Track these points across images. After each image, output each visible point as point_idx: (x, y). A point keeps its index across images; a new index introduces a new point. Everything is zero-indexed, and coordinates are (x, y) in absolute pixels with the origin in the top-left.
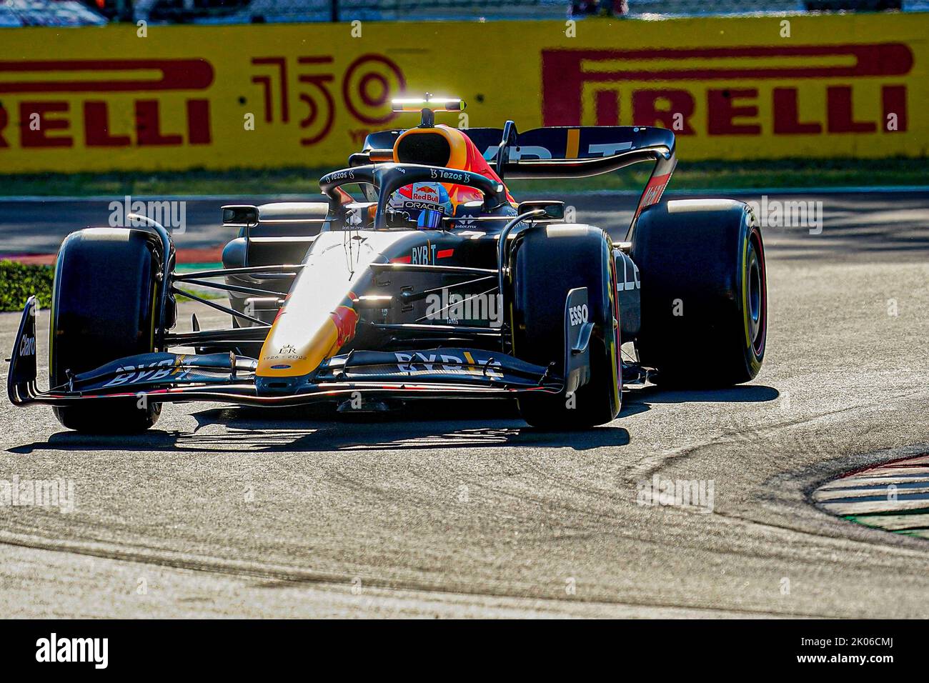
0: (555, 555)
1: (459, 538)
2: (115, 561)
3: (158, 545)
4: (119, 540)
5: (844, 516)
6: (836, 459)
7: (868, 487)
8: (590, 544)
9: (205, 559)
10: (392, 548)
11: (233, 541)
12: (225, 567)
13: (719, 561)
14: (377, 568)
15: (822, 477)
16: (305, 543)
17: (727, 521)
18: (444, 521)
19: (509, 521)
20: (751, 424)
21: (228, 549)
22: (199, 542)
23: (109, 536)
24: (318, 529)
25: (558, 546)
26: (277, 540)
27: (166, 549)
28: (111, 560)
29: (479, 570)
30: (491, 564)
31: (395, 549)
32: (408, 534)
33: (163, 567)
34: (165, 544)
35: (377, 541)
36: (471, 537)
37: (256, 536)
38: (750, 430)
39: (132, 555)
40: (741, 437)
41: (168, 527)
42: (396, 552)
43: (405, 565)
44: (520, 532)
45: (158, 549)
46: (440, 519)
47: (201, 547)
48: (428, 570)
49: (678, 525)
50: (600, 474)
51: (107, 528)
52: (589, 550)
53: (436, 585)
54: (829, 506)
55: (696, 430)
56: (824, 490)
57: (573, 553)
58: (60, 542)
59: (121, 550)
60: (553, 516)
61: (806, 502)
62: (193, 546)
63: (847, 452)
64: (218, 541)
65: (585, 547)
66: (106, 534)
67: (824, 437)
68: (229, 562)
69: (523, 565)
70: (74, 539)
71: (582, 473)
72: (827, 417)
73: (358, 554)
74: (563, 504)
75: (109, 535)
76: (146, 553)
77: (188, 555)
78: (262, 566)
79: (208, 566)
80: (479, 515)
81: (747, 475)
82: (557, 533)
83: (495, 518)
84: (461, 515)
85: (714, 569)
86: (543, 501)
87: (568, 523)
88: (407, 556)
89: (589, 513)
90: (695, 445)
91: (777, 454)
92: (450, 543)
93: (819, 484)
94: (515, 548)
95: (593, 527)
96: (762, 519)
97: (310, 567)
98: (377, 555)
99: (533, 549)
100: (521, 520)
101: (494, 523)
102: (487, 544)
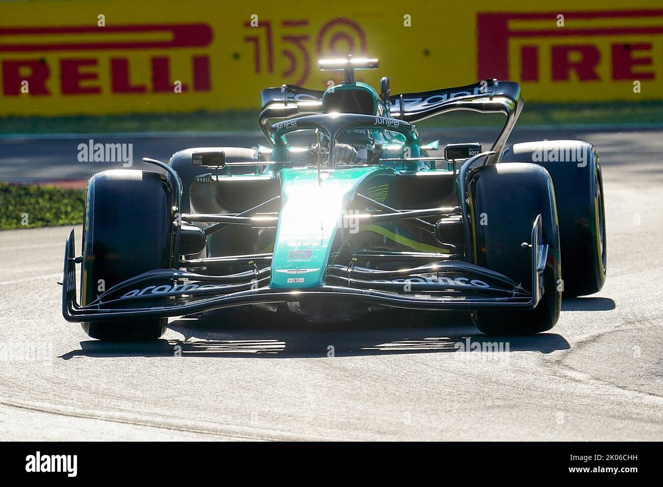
0: (486, 421)
1: (410, 407)
2: (134, 426)
3: (168, 413)
4: (137, 409)
8: (515, 412)
9: (206, 425)
10: (355, 415)
11: (228, 409)
12: (221, 431)
13: (621, 426)
14: (344, 431)
16: (286, 411)
17: (626, 392)
18: (397, 394)
19: (450, 394)
20: (647, 315)
21: (224, 416)
22: (201, 411)
23: (129, 407)
24: (297, 400)
25: (489, 413)
26: (263, 409)
27: (175, 417)
28: (131, 425)
29: (425, 433)
30: (435, 429)
31: (358, 416)
32: (369, 404)
33: (172, 431)
34: (173, 412)
35: (344, 410)
36: (419, 407)
37: (247, 406)
38: (646, 320)
39: (148, 421)
40: (639, 325)
41: (176, 398)
42: (359, 419)
43: (366, 429)
44: (459, 402)
45: (169, 417)
46: (394, 392)
47: (203, 415)
48: (384, 433)
49: (588, 396)
51: (128, 400)
52: (514, 417)
57: (501, 419)
58: (90, 412)
59: (139, 417)
60: (485, 389)
62: (196, 414)
64: (216, 410)
65: (512, 415)
66: (127, 405)
68: (225, 427)
69: (461, 429)
70: (102, 408)
73: (329, 420)
74: (494, 380)
75: (129, 405)
76: (159, 419)
77: (192, 421)
78: (251, 430)
79: (208, 430)
80: (426, 389)
82: (489, 403)
83: (439, 391)
84: (411, 389)
85: (617, 432)
86: (478, 377)
87: (498, 395)
88: (368, 421)
89: (514, 387)
90: (601, 331)
94: (455, 415)
95: (518, 398)
96: (656, 392)
97: (290, 431)
98: (344, 421)
99: (469, 416)
100: (459, 393)
101: (437, 395)
102: (432, 412)
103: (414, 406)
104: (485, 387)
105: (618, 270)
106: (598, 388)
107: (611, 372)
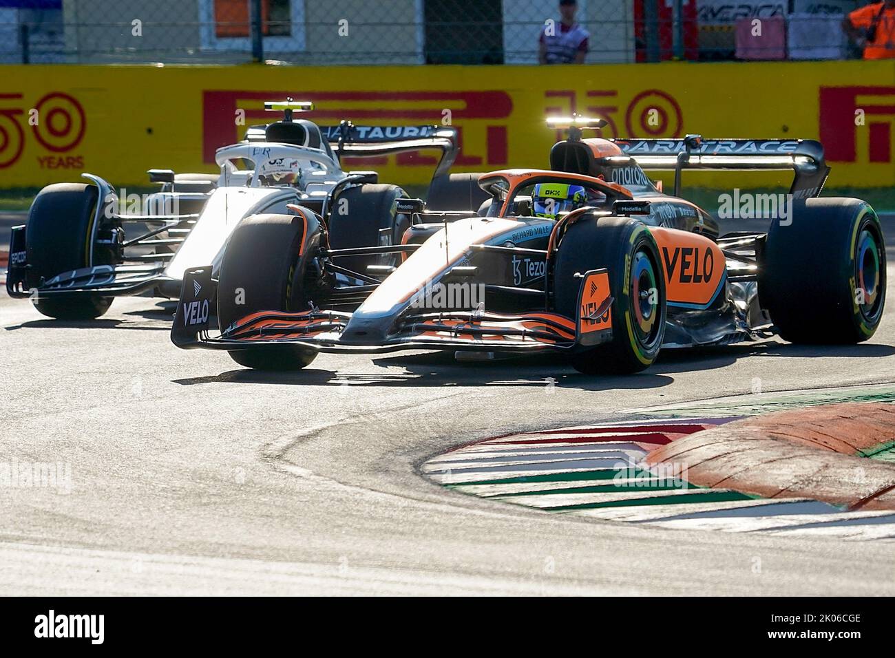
0: (202, 518)
1: (120, 504)
5: (446, 485)
6: (441, 437)
7: (467, 461)
8: (232, 509)
10: (61, 512)
13: (341, 523)
14: (48, 529)
15: (428, 452)
17: (347, 488)
18: (108, 490)
19: (163, 490)
20: (372, 408)
25: (205, 510)
30: (147, 526)
31: (64, 513)
32: (76, 500)
35: (49, 506)
36: (130, 503)
38: (370, 413)
40: (363, 419)
42: (65, 516)
43: (73, 527)
44: (173, 499)
46: (104, 487)
48: (92, 531)
49: (308, 493)
50: (243, 450)
52: (230, 514)
53: (99, 543)
54: (433, 477)
55: (326, 413)
56: (431, 463)
57: (217, 517)
60: (202, 485)
61: (415, 473)
63: (451, 430)
65: (227, 510)
67: (433, 419)
71: (228, 449)
72: (435, 402)
73: (32, 517)
74: (211, 475)
80: (139, 484)
81: (367, 451)
82: (205, 500)
83: (152, 487)
84: (123, 484)
85: (336, 530)
86: (194, 472)
87: (214, 491)
88: (75, 518)
89: (232, 483)
90: (325, 426)
91: (392, 433)
92: (112, 508)
93: (426, 458)
94: (168, 512)
95: (235, 495)
96: (378, 488)
98: (49, 518)
99: (184, 513)
100: (174, 489)
101: (150, 491)
102: (143, 509)
103: (125, 502)
104: (201, 483)
105: (344, 362)
106: (318, 484)
107: (333, 467)
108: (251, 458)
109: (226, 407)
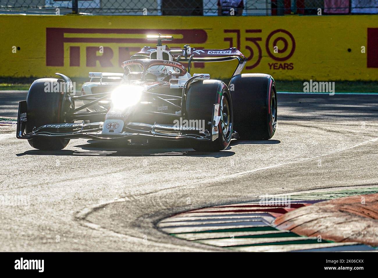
5: (170, 234)
6: (168, 209)
8: (58, 245)
15: (161, 216)
17: (119, 235)
19: (23, 236)
20: (132, 193)
25: (44, 246)
36: (6, 242)
38: (131, 196)
40: (127, 199)
44: (28, 240)
49: (98, 237)
50: (65, 215)
54: (164, 230)
55: (108, 196)
56: (163, 222)
61: (154, 228)
63: (173, 205)
65: (56, 247)
67: (164, 199)
71: (57, 214)
72: (165, 190)
74: (48, 228)
80: (10, 233)
81: (129, 216)
82: (44, 241)
83: (17, 234)
86: (39, 226)
87: (50, 237)
89: (59, 232)
90: (107, 202)
91: (142, 207)
93: (160, 220)
95: (61, 238)
96: (135, 235)
100: (28, 235)
101: (16, 237)
104: (42, 232)
105: (118, 169)
106: (104, 233)
107: (112, 224)
108: (68, 219)
109: (57, 192)
